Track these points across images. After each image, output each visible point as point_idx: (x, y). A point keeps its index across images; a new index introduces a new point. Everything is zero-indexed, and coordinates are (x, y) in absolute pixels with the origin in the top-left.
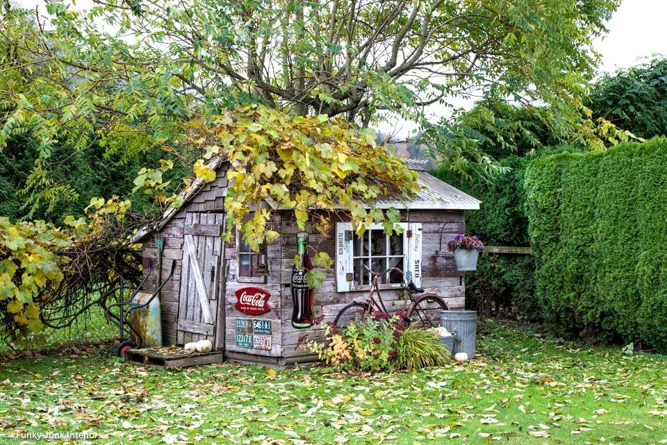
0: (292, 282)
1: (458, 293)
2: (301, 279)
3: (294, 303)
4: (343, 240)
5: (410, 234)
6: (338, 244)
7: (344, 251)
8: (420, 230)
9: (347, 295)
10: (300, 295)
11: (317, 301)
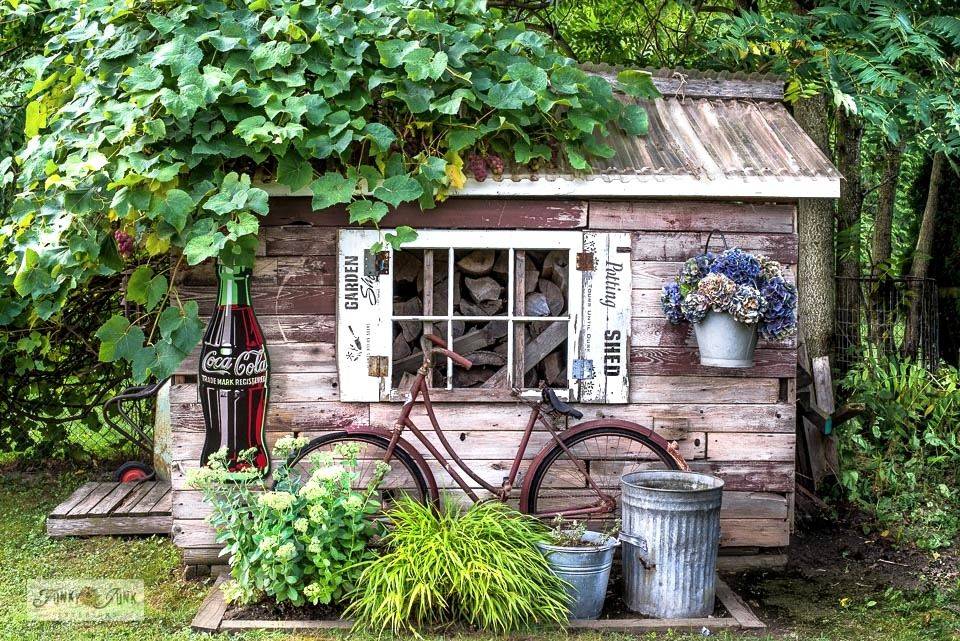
0: (202, 372)
1: (772, 422)
2: (227, 366)
3: (208, 422)
4: (361, 274)
5: (586, 262)
6: (342, 284)
7: (363, 302)
8: (620, 250)
9: (373, 409)
10: (223, 404)
11: (279, 421)
